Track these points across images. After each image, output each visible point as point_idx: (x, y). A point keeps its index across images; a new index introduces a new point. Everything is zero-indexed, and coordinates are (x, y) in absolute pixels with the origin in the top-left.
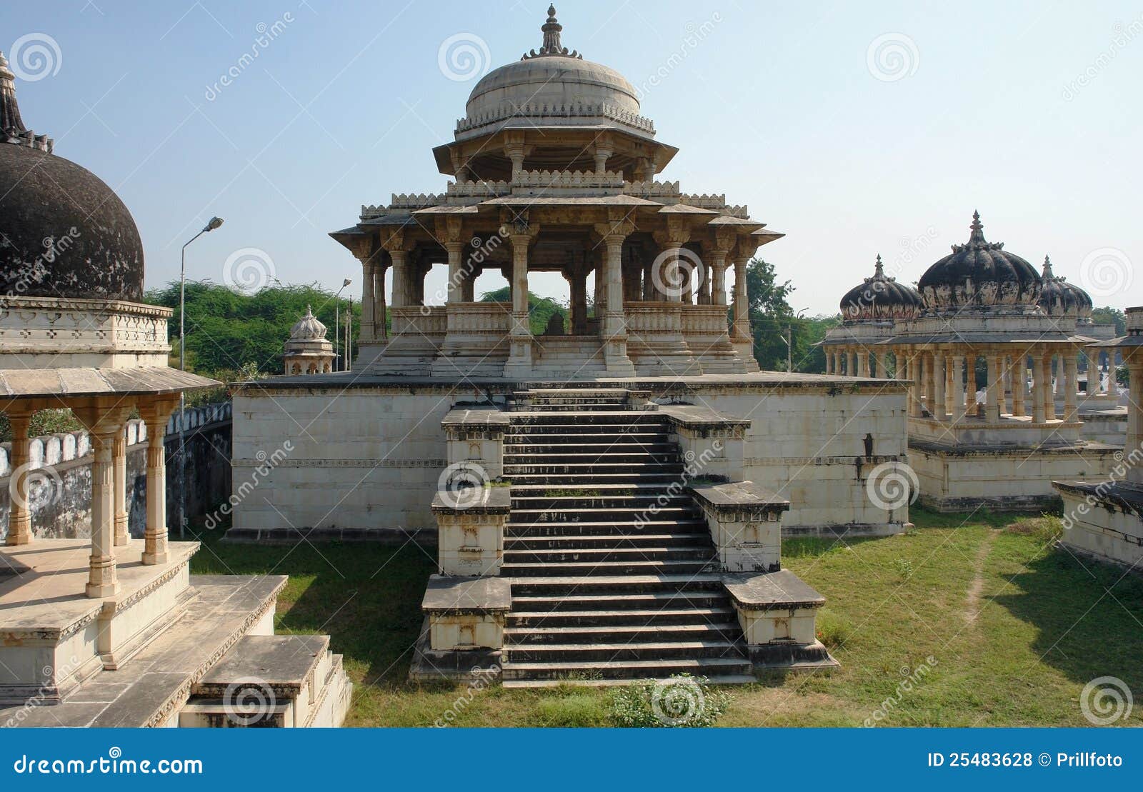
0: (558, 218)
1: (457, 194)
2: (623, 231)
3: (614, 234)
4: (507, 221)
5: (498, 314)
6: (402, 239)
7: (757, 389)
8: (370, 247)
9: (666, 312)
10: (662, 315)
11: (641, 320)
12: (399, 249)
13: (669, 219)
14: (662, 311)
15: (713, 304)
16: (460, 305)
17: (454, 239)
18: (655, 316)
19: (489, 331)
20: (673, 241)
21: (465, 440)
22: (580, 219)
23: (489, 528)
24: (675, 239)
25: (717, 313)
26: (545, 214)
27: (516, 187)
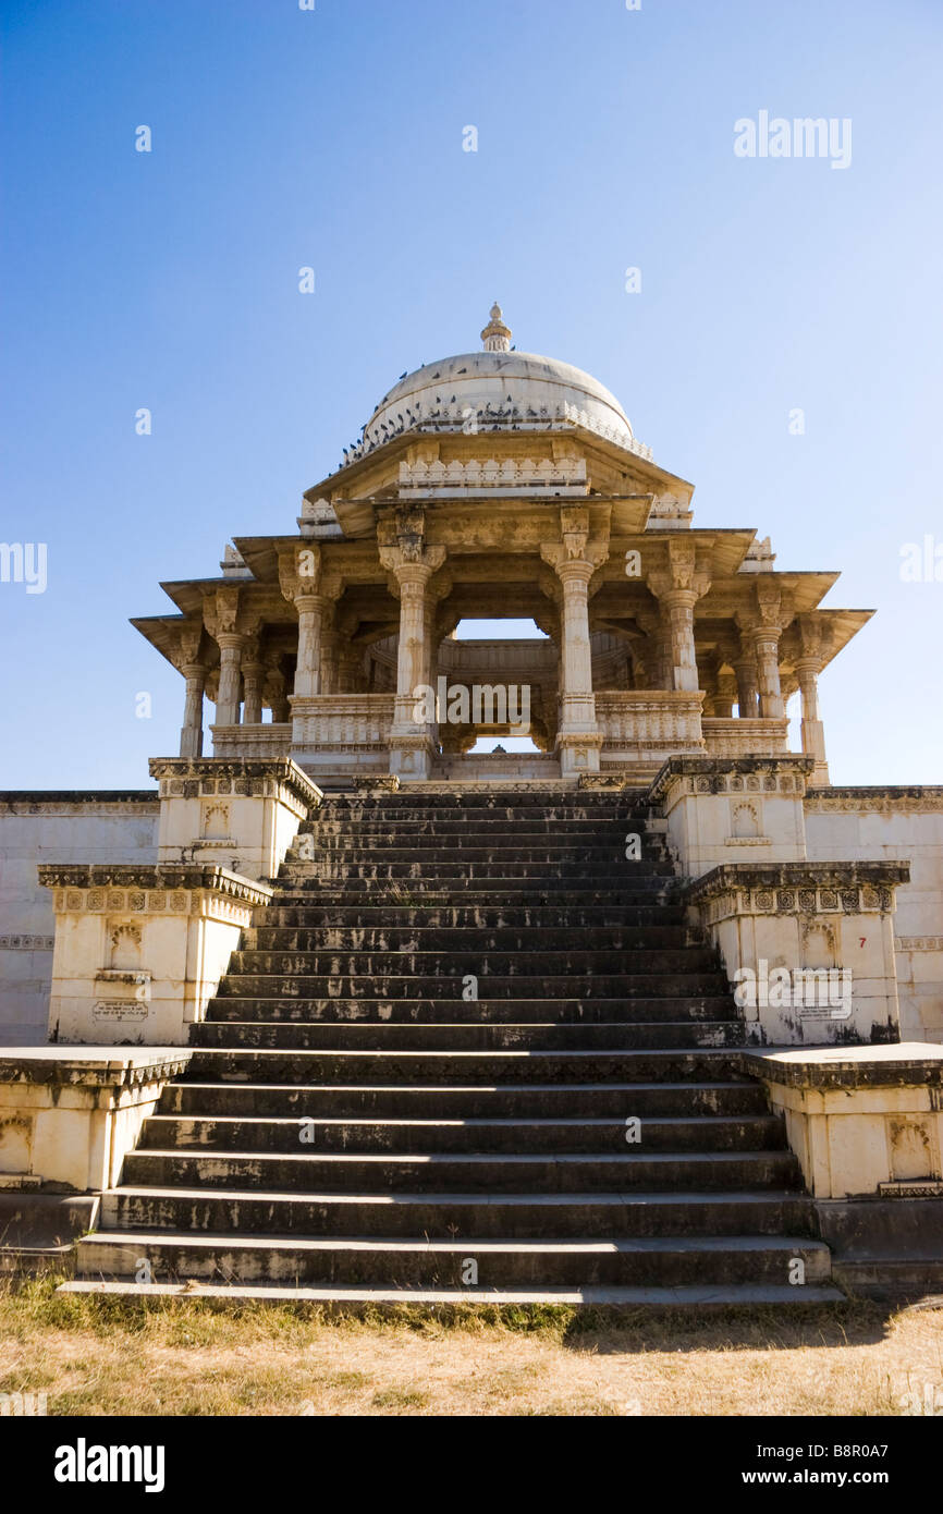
0: (476, 537)
1: (317, 520)
2: (587, 556)
3: (572, 558)
4: (389, 542)
5: (380, 715)
6: (235, 612)
7: (838, 801)
8: (197, 646)
9: (674, 711)
10: (669, 716)
11: (631, 725)
12: (231, 631)
13: (671, 548)
14: (667, 708)
15: (761, 716)
16: (313, 701)
17: (307, 588)
18: (656, 717)
19: (362, 746)
20: (680, 588)
21: (196, 796)
22: (514, 538)
23: (168, 920)
24: (684, 584)
25: (768, 733)
26: (454, 530)
27: (405, 487)
